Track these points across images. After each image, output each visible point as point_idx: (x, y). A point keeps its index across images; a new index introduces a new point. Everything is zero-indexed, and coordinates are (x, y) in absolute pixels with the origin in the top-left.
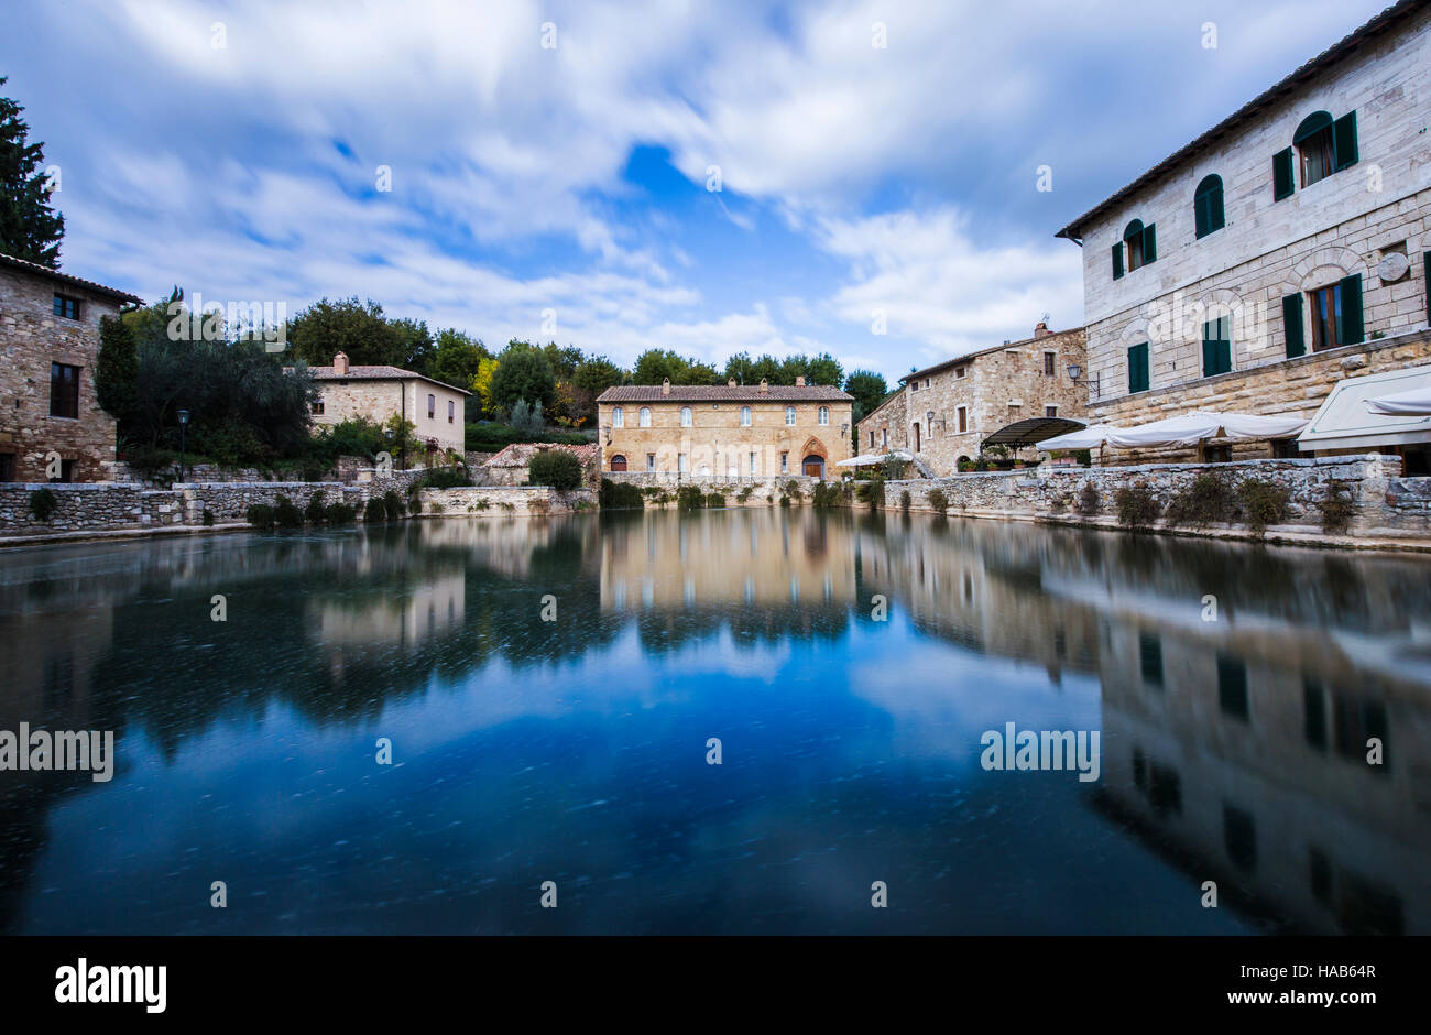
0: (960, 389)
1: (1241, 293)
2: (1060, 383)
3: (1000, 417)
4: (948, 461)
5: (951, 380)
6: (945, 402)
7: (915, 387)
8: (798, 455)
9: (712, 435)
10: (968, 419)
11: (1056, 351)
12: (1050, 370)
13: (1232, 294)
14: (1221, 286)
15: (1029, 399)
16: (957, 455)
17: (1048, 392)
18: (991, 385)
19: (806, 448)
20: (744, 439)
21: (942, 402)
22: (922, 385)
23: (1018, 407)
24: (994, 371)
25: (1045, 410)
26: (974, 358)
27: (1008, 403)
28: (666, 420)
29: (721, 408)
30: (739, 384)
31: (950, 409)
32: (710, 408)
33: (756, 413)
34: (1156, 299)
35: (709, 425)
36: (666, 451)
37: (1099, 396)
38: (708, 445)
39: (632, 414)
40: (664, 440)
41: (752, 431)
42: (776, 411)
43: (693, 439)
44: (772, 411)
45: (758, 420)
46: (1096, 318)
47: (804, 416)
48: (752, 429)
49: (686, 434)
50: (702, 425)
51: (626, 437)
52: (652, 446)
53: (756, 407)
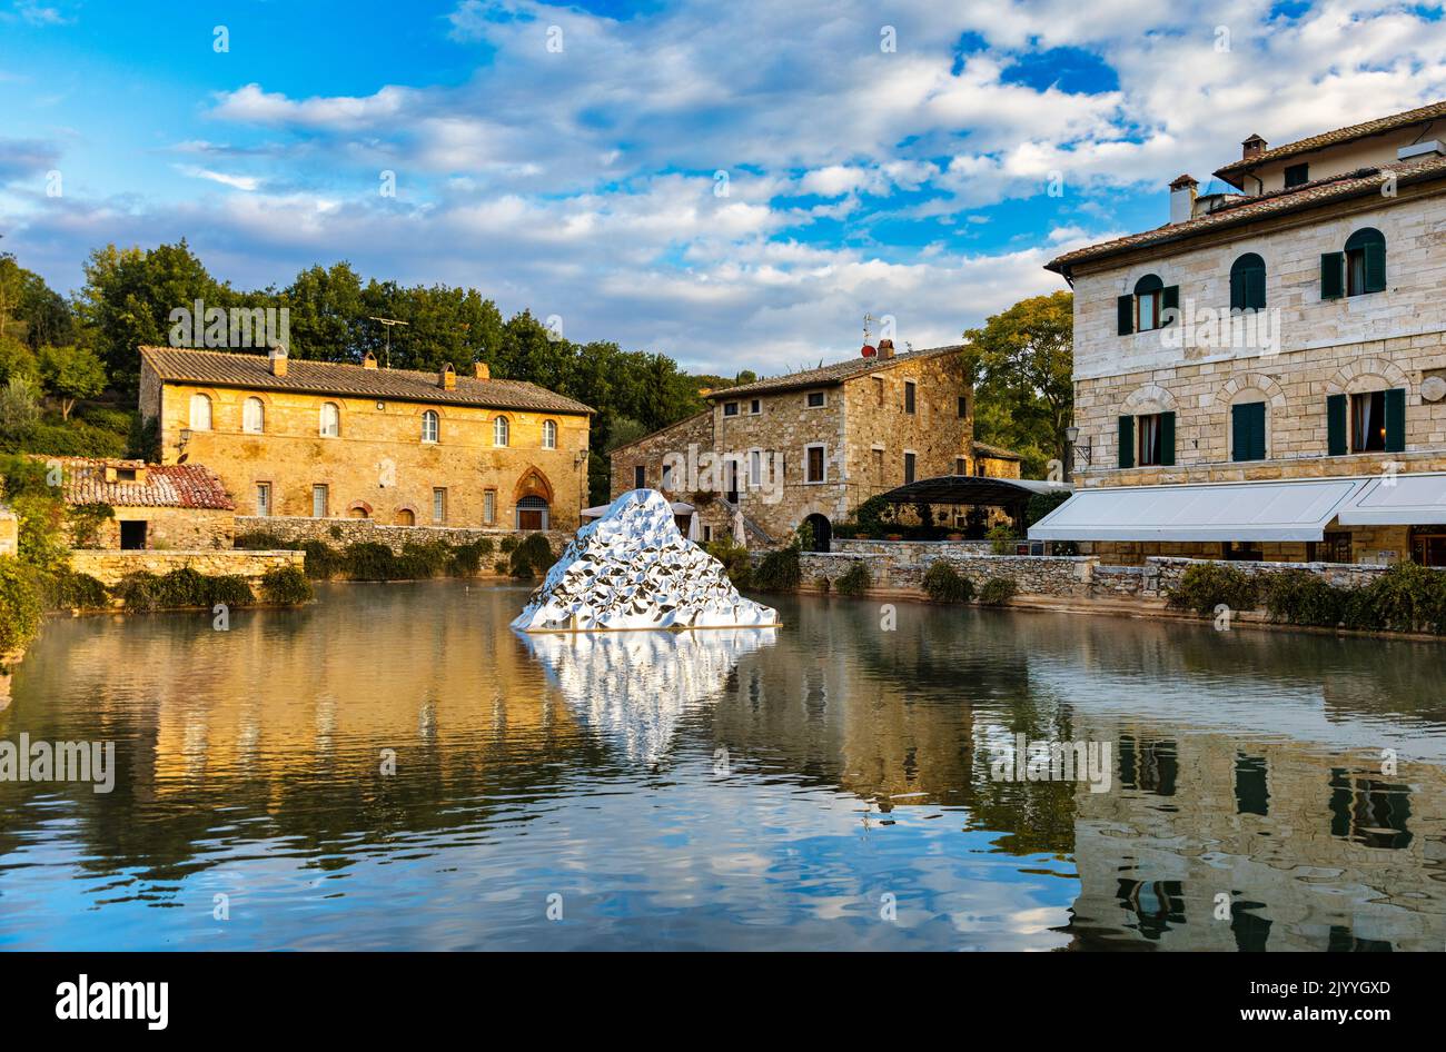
0: (814, 422)
1: (1281, 382)
2: (918, 423)
3: (865, 465)
4: (789, 519)
5: (801, 410)
6: (788, 438)
7: (730, 410)
8: (511, 494)
9: (374, 456)
10: (827, 463)
11: (915, 381)
12: (910, 407)
13: (1270, 381)
14: (1258, 371)
15: (891, 442)
16: (805, 512)
17: (907, 435)
18: (858, 420)
19: (522, 484)
20: (425, 465)
21: (781, 436)
22: (745, 409)
23: (880, 452)
24: (861, 402)
25: (904, 458)
26: (842, 383)
27: (873, 447)
28: (293, 423)
29: (390, 407)
30: (382, 364)
31: (797, 446)
32: (371, 405)
33: (448, 423)
34: (1177, 368)
35: (368, 437)
36: (291, 479)
37: (1090, 464)
38: (366, 472)
39: (228, 408)
40: (288, 459)
41: (439, 453)
42: (478, 422)
43: (340, 460)
44: (472, 421)
45: (450, 434)
46: (1090, 374)
47: (522, 433)
48: (439, 448)
49: (328, 450)
50: (357, 437)
51: (217, 450)
52: (265, 468)
53: (448, 410)
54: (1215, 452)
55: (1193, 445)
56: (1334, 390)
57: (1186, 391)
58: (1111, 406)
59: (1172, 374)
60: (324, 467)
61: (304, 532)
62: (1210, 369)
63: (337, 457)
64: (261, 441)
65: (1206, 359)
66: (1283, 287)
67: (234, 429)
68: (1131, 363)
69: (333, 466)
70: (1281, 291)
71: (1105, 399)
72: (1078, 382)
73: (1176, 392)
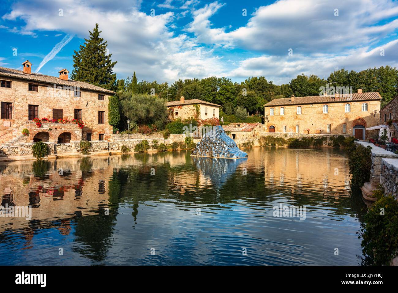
8: (351, 125)
9: (310, 117)
19: (355, 122)
20: (324, 118)
28: (290, 112)
29: (314, 105)
32: (309, 106)
33: (330, 107)
35: (309, 113)
36: (290, 124)
38: (308, 121)
39: (277, 110)
40: (289, 120)
41: (328, 115)
42: (340, 106)
43: (302, 119)
44: (338, 106)
45: (331, 110)
47: (355, 107)
48: (329, 114)
49: (299, 117)
50: (306, 113)
51: (275, 119)
52: (285, 122)
53: (331, 104)
60: (298, 121)
61: (279, 136)
63: (301, 118)
64: (284, 116)
67: (278, 114)
69: (300, 121)
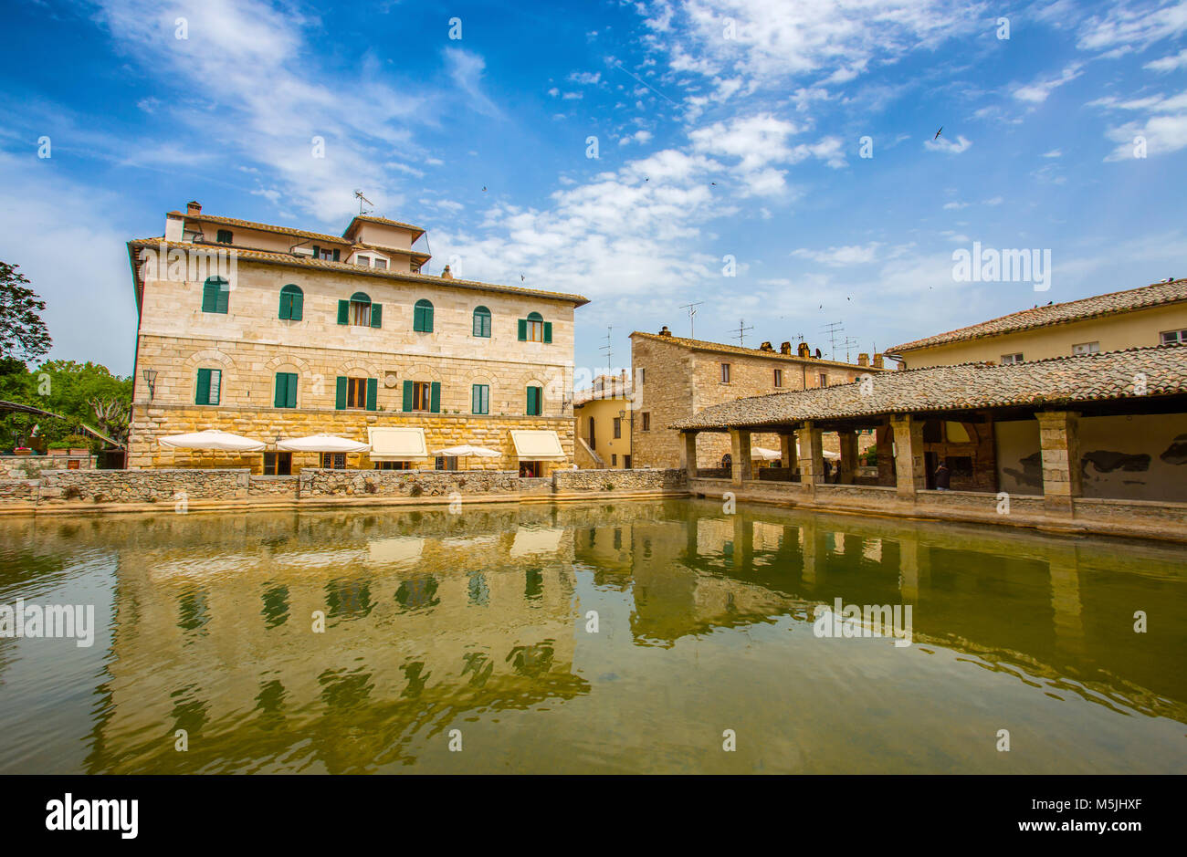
1: (309, 364)
13: (302, 362)
14: (295, 355)
34: (237, 342)
37: (152, 399)
46: (159, 332)
54: (262, 400)
55: (247, 394)
56: (342, 374)
57: (243, 358)
58: (178, 359)
59: (233, 345)
62: (263, 348)
65: (260, 341)
66: (315, 310)
68: (198, 332)
70: (313, 312)
71: (173, 353)
72: (145, 336)
73: (235, 357)
